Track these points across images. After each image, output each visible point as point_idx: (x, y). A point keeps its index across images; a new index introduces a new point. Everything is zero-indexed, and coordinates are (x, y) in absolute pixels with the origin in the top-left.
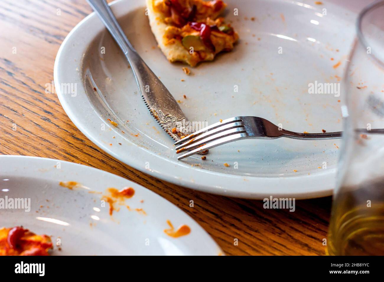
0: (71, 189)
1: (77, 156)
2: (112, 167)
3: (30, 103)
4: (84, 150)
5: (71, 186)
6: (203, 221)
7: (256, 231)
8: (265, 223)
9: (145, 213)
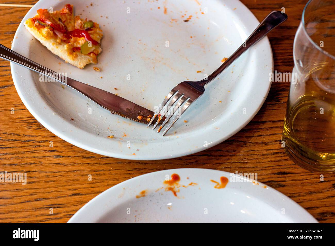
0: (144, 196)
1: (102, 169)
2: (128, 163)
3: (34, 152)
4: (101, 162)
5: (143, 195)
6: (205, 164)
7: (234, 151)
8: (233, 143)
9: (196, 184)
